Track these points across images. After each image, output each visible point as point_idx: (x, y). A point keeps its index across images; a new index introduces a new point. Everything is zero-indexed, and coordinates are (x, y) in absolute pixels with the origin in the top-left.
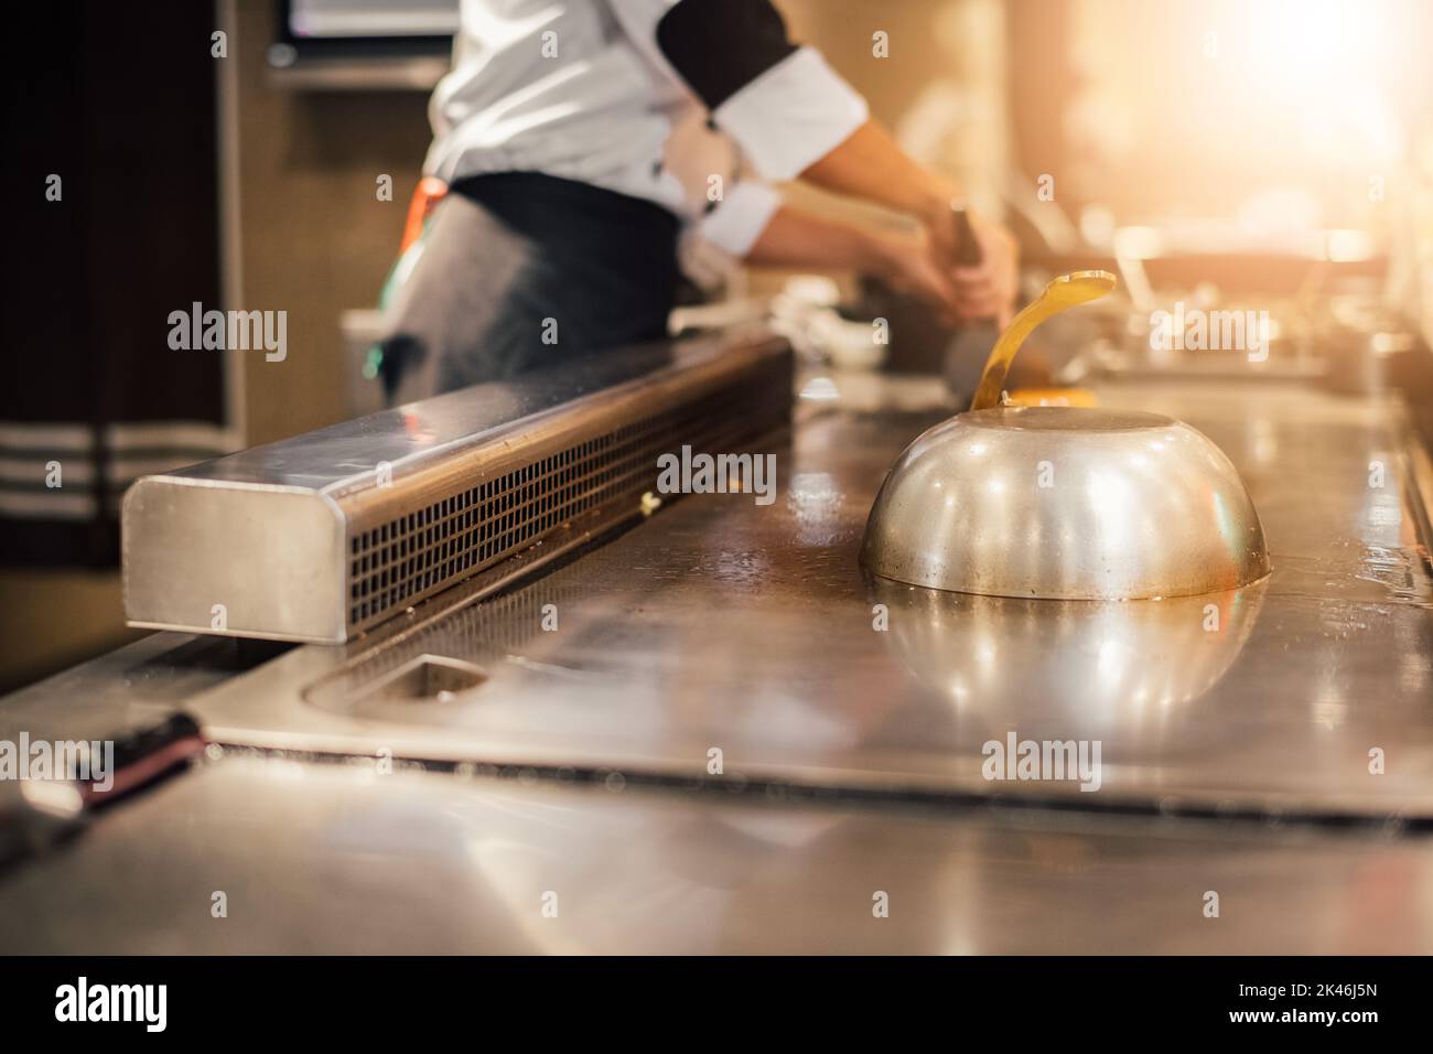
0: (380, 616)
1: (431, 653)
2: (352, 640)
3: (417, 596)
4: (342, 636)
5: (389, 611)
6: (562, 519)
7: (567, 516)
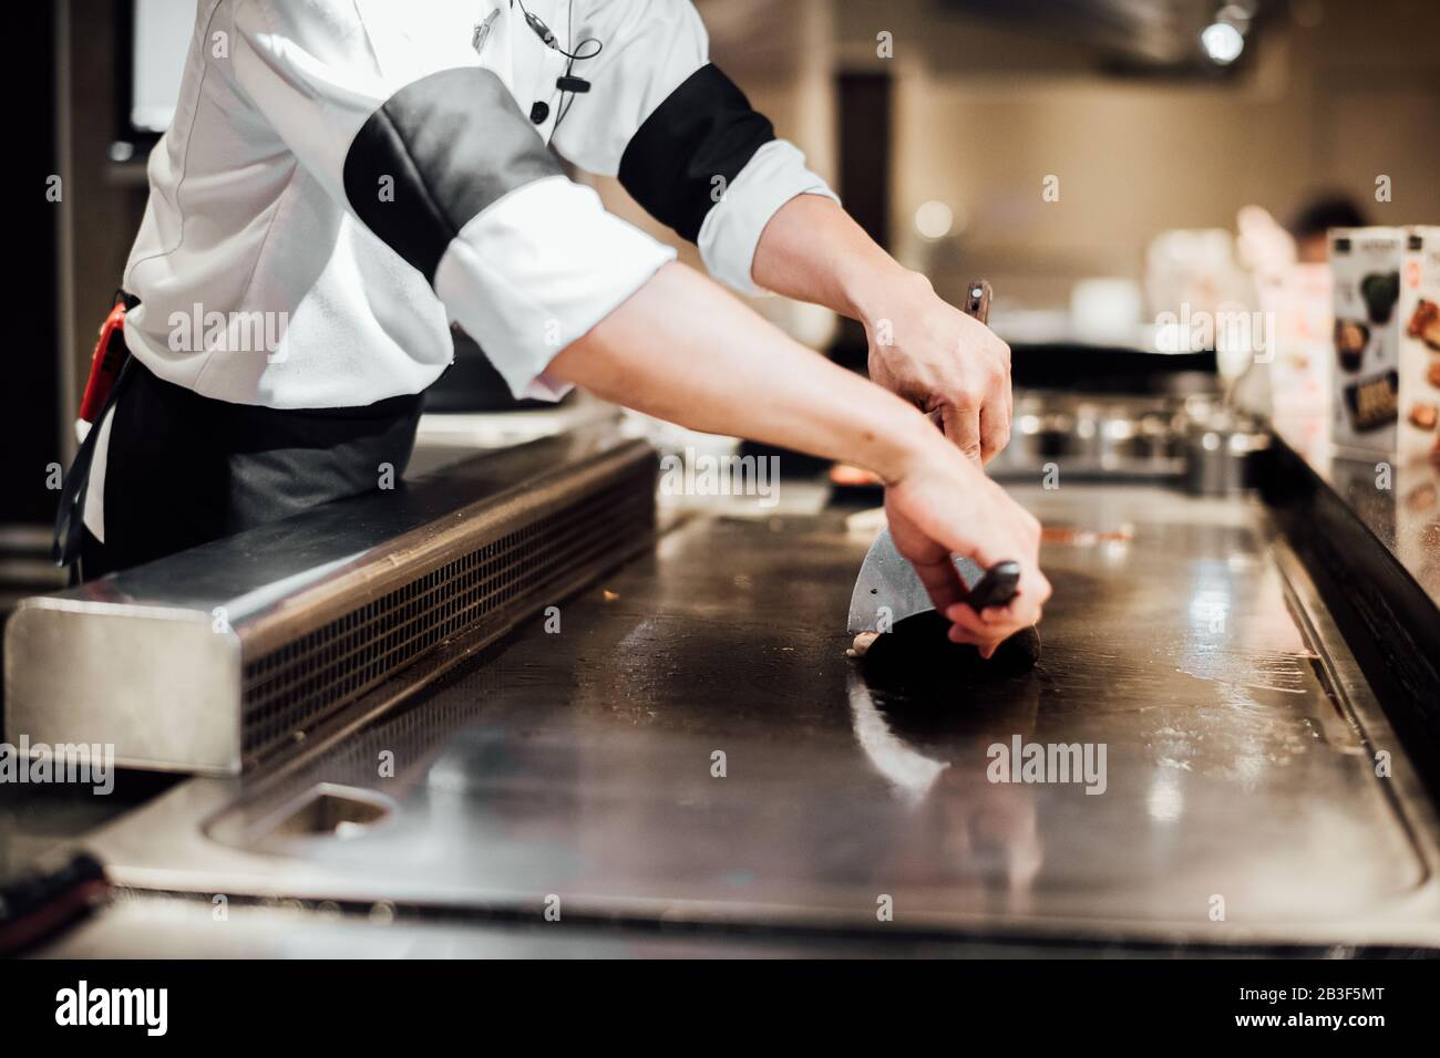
0: (273, 742)
1: (329, 781)
2: (246, 769)
3: (307, 721)
4: (235, 766)
5: (282, 737)
6: (442, 636)
7: (448, 633)
